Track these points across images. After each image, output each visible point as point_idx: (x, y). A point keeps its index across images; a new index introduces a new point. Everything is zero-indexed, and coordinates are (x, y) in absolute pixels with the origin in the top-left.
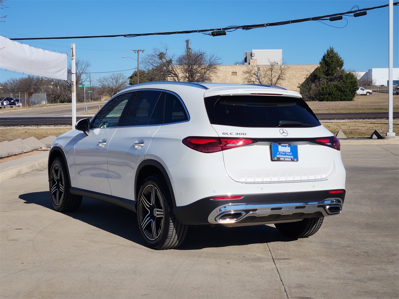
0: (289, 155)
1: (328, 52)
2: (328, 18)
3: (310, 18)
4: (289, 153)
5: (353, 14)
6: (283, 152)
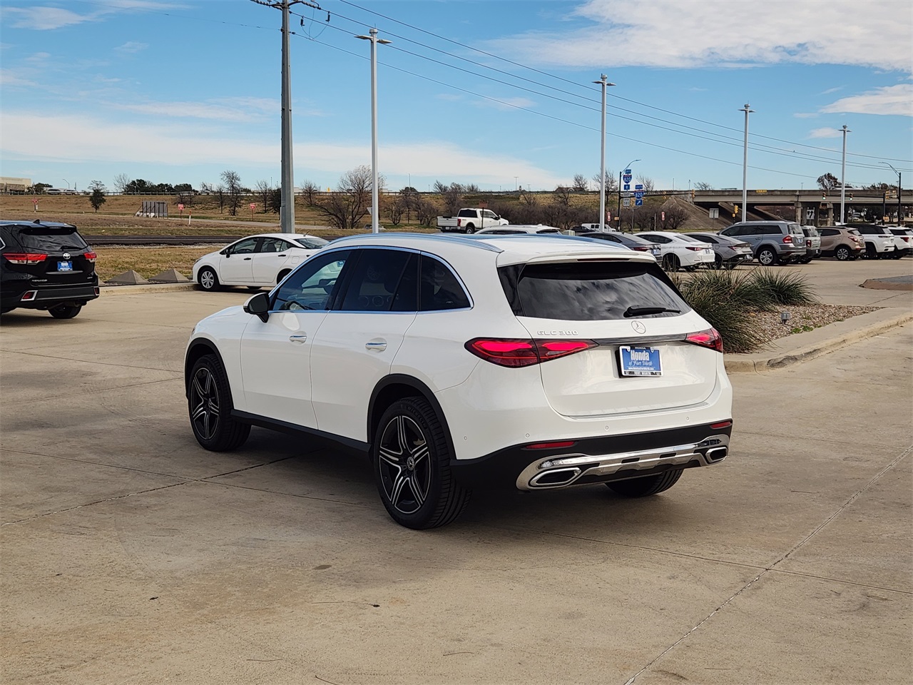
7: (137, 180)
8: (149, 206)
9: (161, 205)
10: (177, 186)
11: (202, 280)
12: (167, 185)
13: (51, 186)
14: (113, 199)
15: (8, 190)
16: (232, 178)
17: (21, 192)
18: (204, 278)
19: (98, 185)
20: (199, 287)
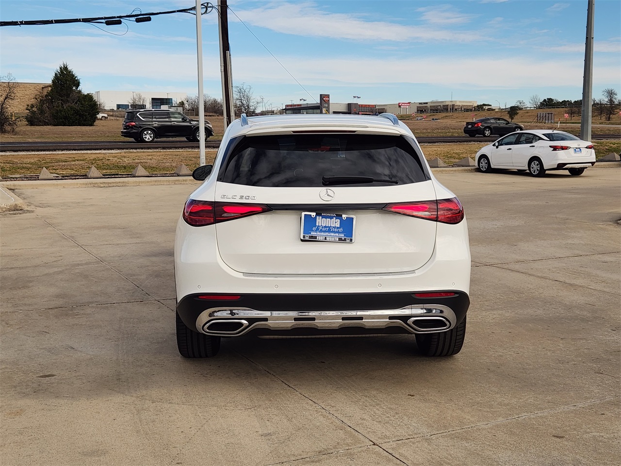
0: (336, 232)
1: (61, 68)
2: (103, 21)
3: (80, 19)
4: (338, 228)
5: (134, 19)
6: (325, 227)
7: (548, 99)
8: (542, 116)
9: (550, 115)
10: (575, 101)
11: (481, 164)
12: (568, 101)
13: (490, 105)
14: (525, 112)
15: (463, 109)
16: (611, 94)
17: (471, 110)
18: (482, 163)
19: (520, 103)
20: (479, 170)
